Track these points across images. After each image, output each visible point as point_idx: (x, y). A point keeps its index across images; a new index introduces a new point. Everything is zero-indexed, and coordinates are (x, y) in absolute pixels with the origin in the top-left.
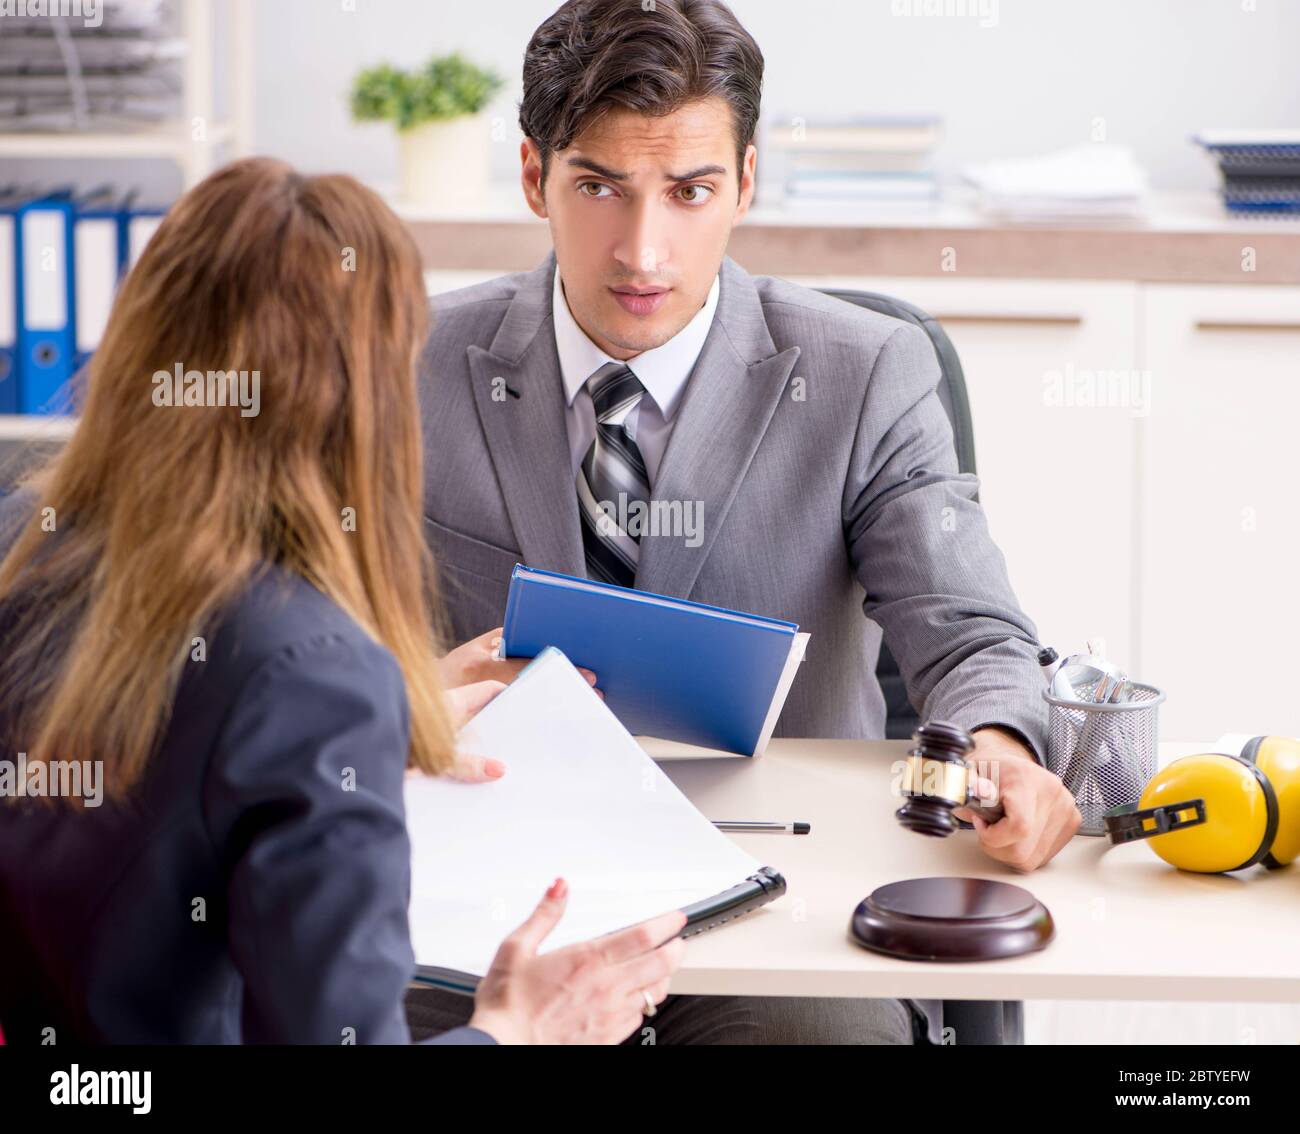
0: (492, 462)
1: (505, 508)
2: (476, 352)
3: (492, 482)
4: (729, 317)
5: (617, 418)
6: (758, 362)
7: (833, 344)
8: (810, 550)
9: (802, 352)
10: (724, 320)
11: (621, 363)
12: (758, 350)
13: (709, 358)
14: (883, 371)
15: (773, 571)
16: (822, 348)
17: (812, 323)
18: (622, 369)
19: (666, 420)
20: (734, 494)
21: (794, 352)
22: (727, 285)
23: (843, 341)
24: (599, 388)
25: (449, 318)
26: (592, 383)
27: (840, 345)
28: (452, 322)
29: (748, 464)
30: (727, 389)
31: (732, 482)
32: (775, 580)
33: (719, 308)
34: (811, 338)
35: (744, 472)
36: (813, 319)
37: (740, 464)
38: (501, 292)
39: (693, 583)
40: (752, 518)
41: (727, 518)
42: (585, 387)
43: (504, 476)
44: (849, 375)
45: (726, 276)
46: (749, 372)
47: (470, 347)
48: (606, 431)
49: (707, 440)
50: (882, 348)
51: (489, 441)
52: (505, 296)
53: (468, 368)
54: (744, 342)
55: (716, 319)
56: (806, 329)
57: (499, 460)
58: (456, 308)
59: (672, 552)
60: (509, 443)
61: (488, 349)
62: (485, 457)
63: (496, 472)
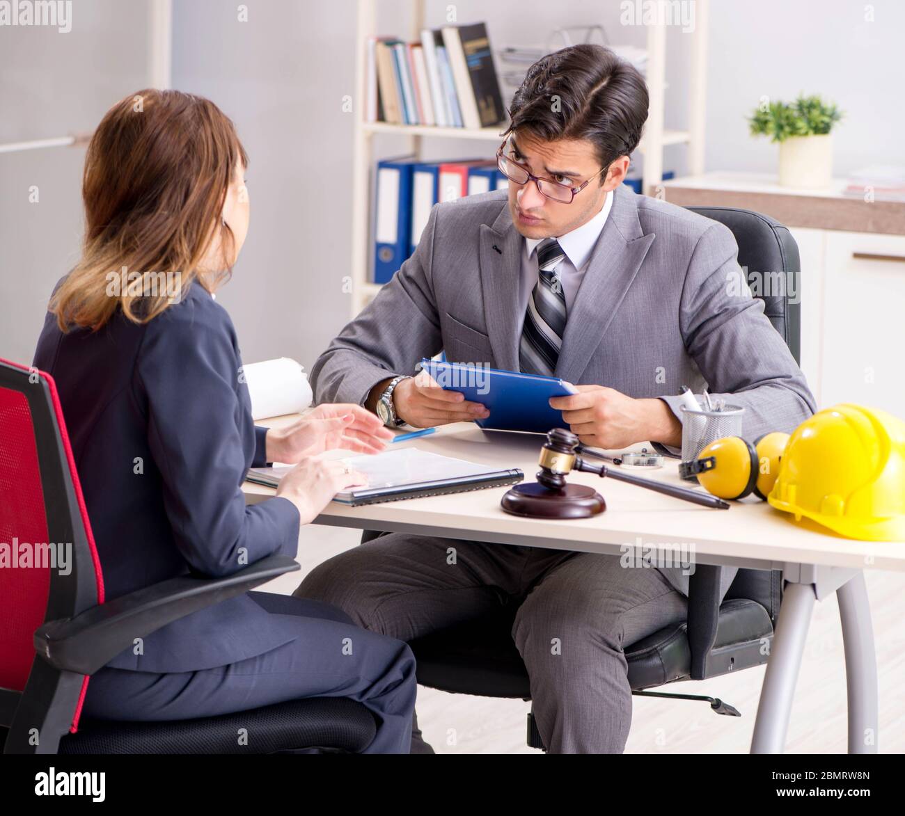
0: (482, 286)
1: (484, 311)
2: (485, 227)
3: (479, 297)
4: (617, 216)
5: (549, 268)
6: (633, 240)
7: (675, 234)
8: (653, 347)
9: (656, 237)
10: (614, 218)
11: (554, 239)
12: (634, 233)
13: (604, 239)
14: (699, 253)
15: (633, 355)
16: (669, 236)
17: (665, 222)
18: (554, 242)
19: (578, 269)
20: (614, 313)
21: (651, 237)
22: (617, 199)
23: (680, 233)
24: (541, 251)
25: (474, 208)
26: (538, 248)
27: (678, 235)
28: (475, 211)
29: (624, 296)
30: (615, 254)
31: (614, 306)
32: (633, 360)
33: (611, 211)
34: (663, 230)
35: (621, 300)
36: (666, 220)
37: (620, 296)
38: (503, 197)
39: (590, 358)
40: (624, 326)
41: (610, 325)
42: (536, 249)
43: (486, 294)
44: (681, 253)
45: (617, 193)
46: (628, 246)
47: (482, 225)
48: (542, 273)
49: (603, 281)
50: (700, 239)
51: (483, 276)
52: (505, 199)
53: (479, 235)
54: (624, 229)
55: (610, 217)
56: (661, 225)
57: (485, 286)
58: (478, 204)
59: (580, 341)
60: (492, 277)
61: (490, 227)
62: (479, 283)
63: (482, 292)
